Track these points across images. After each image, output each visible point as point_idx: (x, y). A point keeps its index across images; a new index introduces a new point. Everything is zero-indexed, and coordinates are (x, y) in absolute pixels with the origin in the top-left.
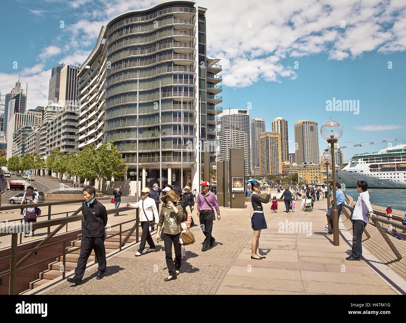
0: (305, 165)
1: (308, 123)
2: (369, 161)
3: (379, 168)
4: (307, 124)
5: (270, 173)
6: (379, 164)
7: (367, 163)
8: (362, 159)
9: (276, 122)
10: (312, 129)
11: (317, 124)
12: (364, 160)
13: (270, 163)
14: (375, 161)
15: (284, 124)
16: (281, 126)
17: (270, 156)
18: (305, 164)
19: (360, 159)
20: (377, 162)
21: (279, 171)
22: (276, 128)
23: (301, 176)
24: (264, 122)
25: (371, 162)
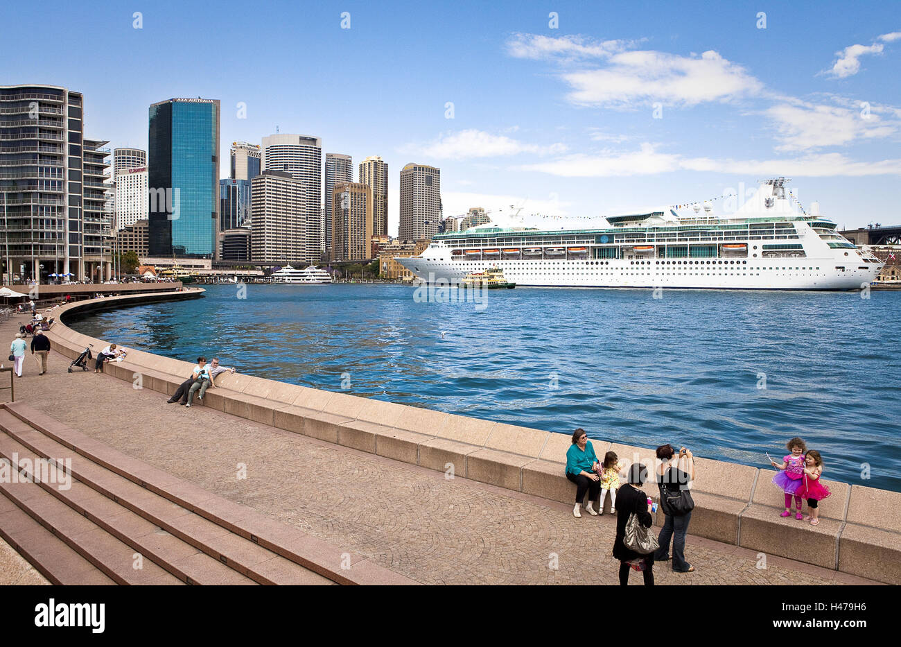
0: (403, 245)
1: (423, 170)
2: (451, 244)
3: (462, 255)
4: (421, 172)
5: (350, 258)
6: (462, 248)
7: (449, 246)
8: (444, 241)
9: (367, 165)
10: (429, 181)
11: (439, 173)
12: (446, 242)
13: (350, 239)
14: (458, 244)
15: (381, 170)
16: (375, 172)
17: (350, 227)
18: (404, 243)
19: (440, 241)
20: (461, 246)
21: (366, 254)
22: (367, 176)
23: (385, 265)
24: (351, 161)
25: (454, 246)
